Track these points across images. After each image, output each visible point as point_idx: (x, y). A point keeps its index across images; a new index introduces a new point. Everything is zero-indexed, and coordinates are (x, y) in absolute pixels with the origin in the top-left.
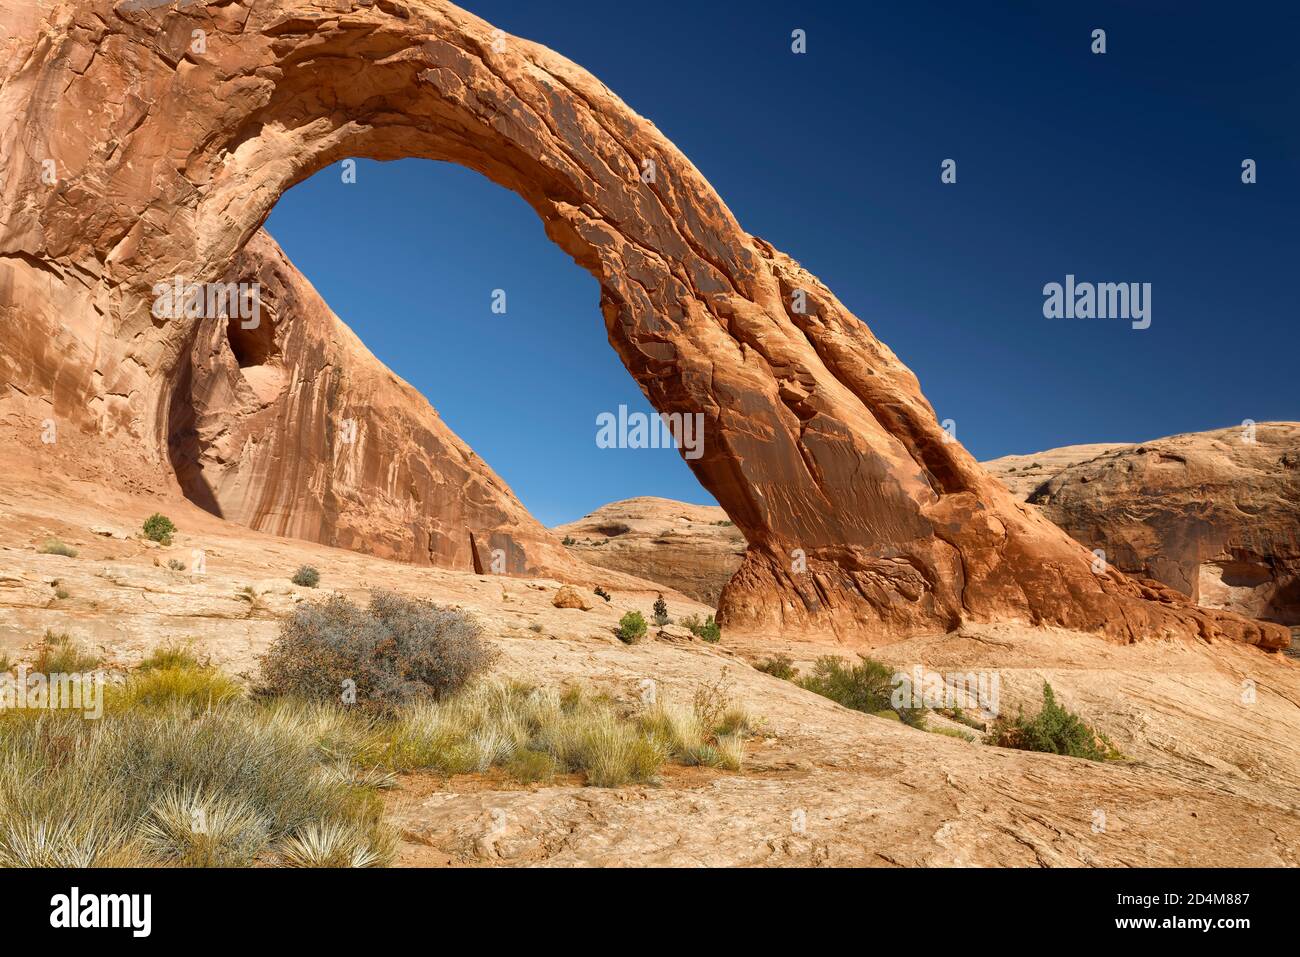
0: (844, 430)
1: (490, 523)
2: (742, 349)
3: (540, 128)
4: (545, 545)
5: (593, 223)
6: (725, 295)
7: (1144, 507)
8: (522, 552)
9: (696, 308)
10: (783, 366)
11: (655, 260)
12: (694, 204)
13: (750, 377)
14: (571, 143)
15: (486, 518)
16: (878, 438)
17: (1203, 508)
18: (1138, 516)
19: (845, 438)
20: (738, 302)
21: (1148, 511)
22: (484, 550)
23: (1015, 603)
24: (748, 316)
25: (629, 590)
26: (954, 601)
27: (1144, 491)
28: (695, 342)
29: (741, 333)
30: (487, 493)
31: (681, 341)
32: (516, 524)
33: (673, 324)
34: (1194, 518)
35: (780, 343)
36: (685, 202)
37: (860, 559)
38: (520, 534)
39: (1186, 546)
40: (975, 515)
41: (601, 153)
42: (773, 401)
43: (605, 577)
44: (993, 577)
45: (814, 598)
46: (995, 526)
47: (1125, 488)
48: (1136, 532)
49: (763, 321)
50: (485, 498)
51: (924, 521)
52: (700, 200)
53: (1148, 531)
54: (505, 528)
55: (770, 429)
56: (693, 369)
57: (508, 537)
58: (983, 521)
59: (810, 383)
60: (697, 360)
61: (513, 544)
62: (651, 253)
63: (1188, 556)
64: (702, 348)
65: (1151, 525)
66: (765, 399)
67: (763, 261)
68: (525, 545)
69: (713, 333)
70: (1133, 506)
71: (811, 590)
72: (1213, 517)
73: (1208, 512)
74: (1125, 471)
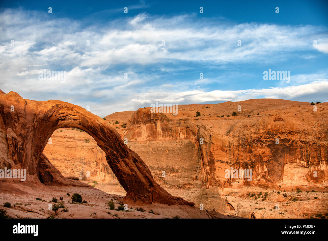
0: (140, 179)
1: (44, 169)
2: (127, 167)
3: (98, 132)
4: (57, 174)
5: (106, 146)
6: (125, 158)
7: (268, 140)
8: (52, 176)
9: (120, 160)
10: (132, 170)
11: (115, 152)
12: (120, 144)
13: (128, 172)
14: (103, 134)
15: (43, 167)
16: (144, 180)
17: (288, 141)
18: (265, 143)
20: (126, 159)
21: (269, 142)
22: (43, 176)
24: (128, 162)
25: (79, 186)
26: (151, 201)
27: (268, 133)
28: (120, 166)
29: (127, 164)
30: (43, 160)
31: (119, 165)
32: (50, 168)
33: (117, 162)
34: (285, 145)
35: (132, 167)
36: (119, 144)
37: (141, 195)
38: (51, 171)
39: (281, 156)
41: (107, 136)
42: (131, 175)
43: (72, 182)
44: (156, 198)
45: (135, 200)
47: (262, 131)
48: (263, 150)
49: (130, 163)
51: (149, 191)
52: (121, 144)
53: (268, 150)
54: (48, 170)
55: (130, 179)
56: (120, 170)
57: (48, 172)
58: (156, 191)
59: (136, 173)
60: (121, 169)
61: (50, 174)
62: (114, 151)
63: (281, 160)
64: (122, 167)
65: (269, 148)
66: (130, 175)
67: (130, 153)
68: (53, 174)
69: (123, 164)
70: (264, 139)
72: (291, 145)
73: (290, 143)
74: (262, 123)
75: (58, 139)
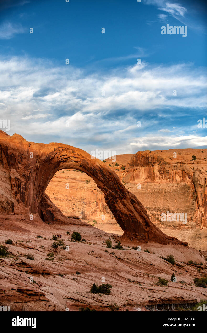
0: (137, 219)
1: (46, 208)
2: (124, 207)
3: (98, 173)
4: (58, 213)
5: (105, 187)
6: (122, 199)
8: (53, 215)
9: (119, 201)
10: (130, 211)
11: (113, 193)
12: (119, 186)
13: (125, 212)
14: (102, 176)
15: (45, 206)
16: (141, 220)
19: (137, 220)
20: (124, 200)
22: (45, 215)
23: (154, 241)
24: (125, 203)
25: (79, 225)
26: (147, 240)
28: (119, 206)
29: (124, 205)
30: (45, 200)
31: (117, 206)
32: (52, 208)
33: (116, 203)
35: (130, 207)
36: (118, 185)
37: (137, 235)
38: (53, 210)
40: (151, 230)
41: (106, 178)
42: (128, 215)
43: (72, 221)
44: (152, 238)
45: (132, 239)
46: (153, 232)
49: (127, 204)
50: (45, 201)
51: (145, 231)
52: (120, 185)
54: (49, 209)
55: (128, 219)
56: (118, 210)
57: (50, 211)
58: (151, 231)
59: (133, 213)
60: (119, 209)
61: (52, 213)
62: (113, 192)
64: (120, 207)
66: (127, 215)
67: (128, 194)
68: (54, 213)
69: (121, 205)
71: (131, 238)
75: (60, 180)
